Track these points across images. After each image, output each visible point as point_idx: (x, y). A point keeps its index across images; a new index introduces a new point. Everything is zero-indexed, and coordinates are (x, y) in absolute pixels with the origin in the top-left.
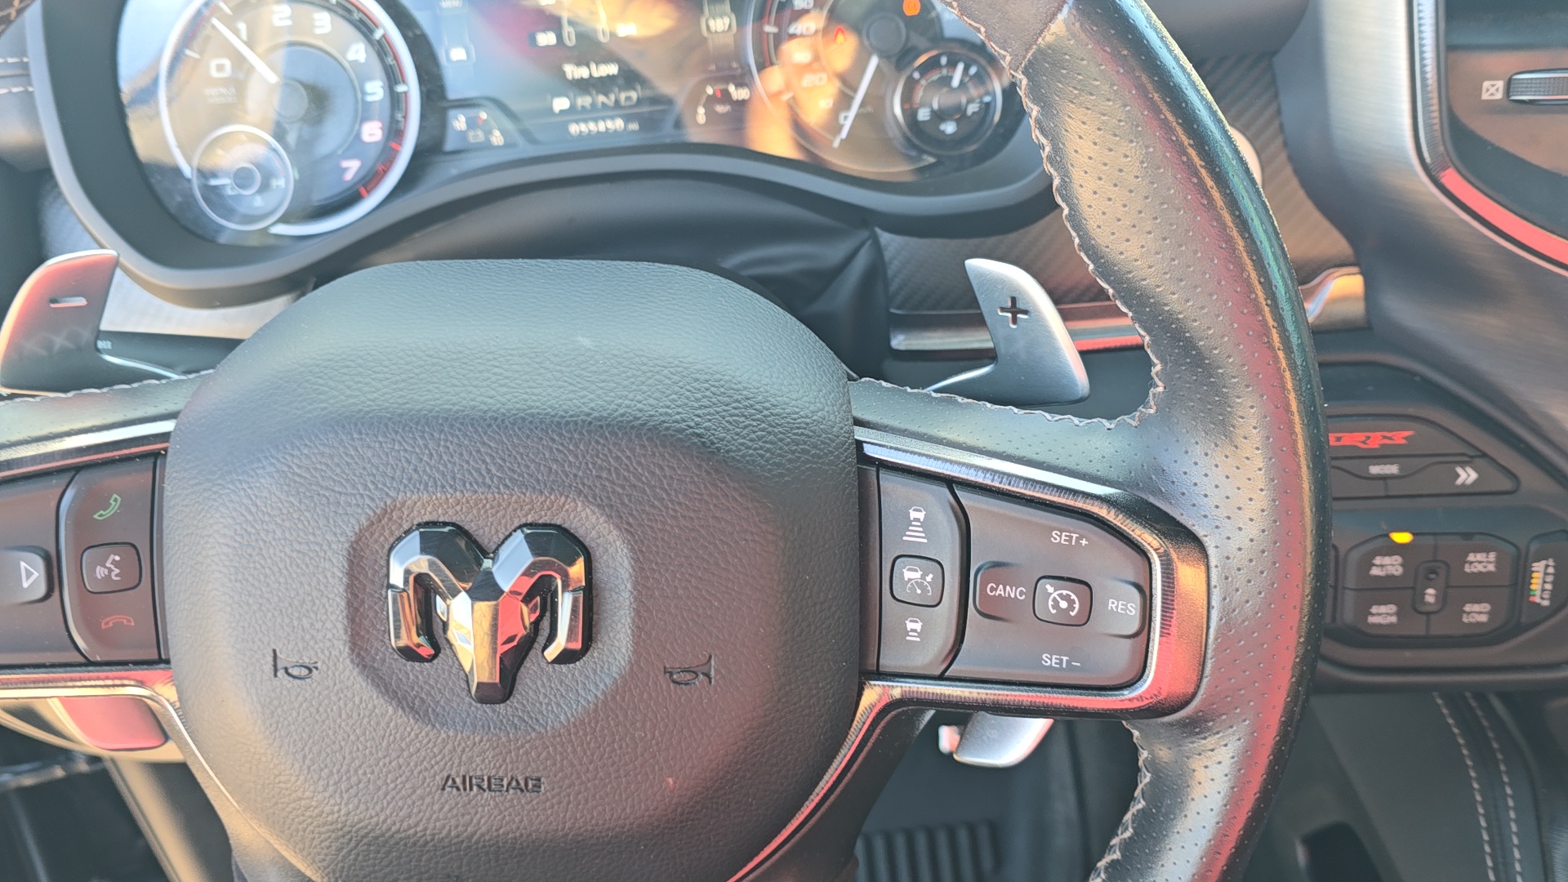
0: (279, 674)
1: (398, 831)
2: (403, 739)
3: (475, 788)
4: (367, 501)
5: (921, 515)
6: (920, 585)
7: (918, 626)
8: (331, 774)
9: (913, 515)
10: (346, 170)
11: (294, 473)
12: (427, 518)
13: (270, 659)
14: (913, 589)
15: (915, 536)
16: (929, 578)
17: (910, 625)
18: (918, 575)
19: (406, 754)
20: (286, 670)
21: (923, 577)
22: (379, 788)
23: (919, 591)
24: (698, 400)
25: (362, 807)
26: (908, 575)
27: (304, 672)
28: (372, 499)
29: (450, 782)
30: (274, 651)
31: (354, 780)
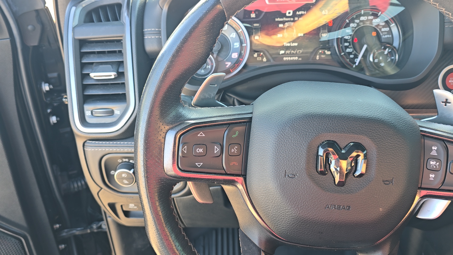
0: (286, 177)
1: (312, 219)
2: (317, 194)
3: (333, 208)
4: (314, 134)
5: (436, 148)
6: (435, 166)
7: (433, 176)
8: (296, 203)
9: (433, 148)
10: (227, 65)
11: (295, 126)
12: (328, 139)
13: (284, 172)
14: (433, 166)
15: (434, 153)
16: (438, 164)
17: (431, 176)
18: (435, 163)
19: (317, 198)
20: (288, 175)
21: (436, 163)
22: (309, 207)
23: (435, 167)
24: (390, 115)
25: (304, 212)
26: (431, 163)
27: (293, 176)
28: (316, 134)
29: (327, 206)
30: (286, 170)
31: (302, 205)
